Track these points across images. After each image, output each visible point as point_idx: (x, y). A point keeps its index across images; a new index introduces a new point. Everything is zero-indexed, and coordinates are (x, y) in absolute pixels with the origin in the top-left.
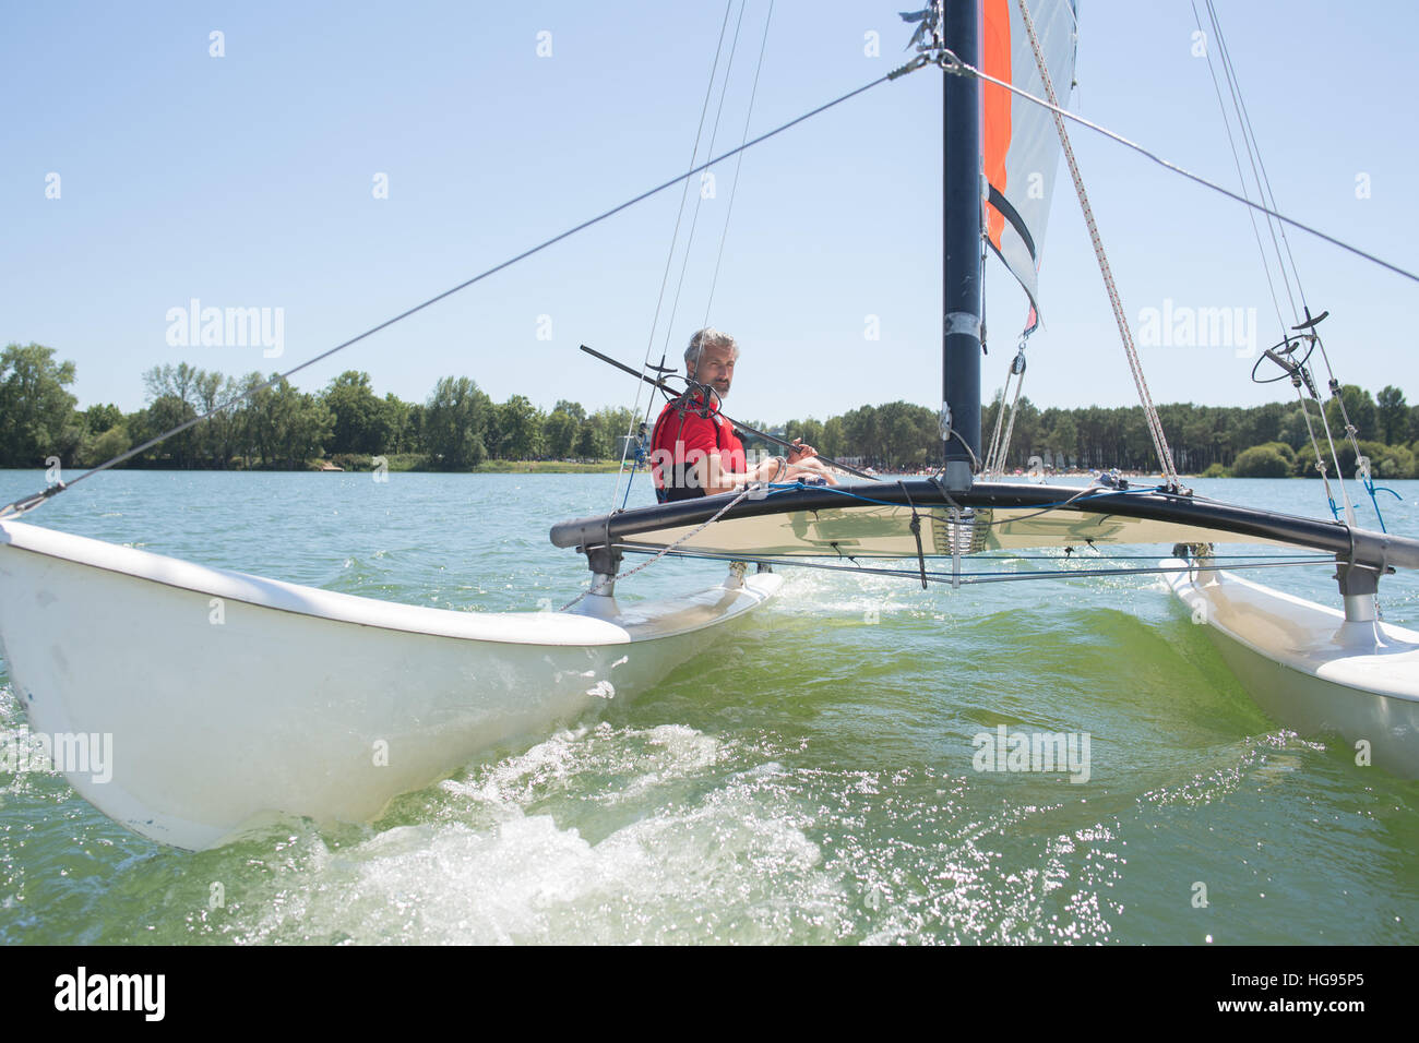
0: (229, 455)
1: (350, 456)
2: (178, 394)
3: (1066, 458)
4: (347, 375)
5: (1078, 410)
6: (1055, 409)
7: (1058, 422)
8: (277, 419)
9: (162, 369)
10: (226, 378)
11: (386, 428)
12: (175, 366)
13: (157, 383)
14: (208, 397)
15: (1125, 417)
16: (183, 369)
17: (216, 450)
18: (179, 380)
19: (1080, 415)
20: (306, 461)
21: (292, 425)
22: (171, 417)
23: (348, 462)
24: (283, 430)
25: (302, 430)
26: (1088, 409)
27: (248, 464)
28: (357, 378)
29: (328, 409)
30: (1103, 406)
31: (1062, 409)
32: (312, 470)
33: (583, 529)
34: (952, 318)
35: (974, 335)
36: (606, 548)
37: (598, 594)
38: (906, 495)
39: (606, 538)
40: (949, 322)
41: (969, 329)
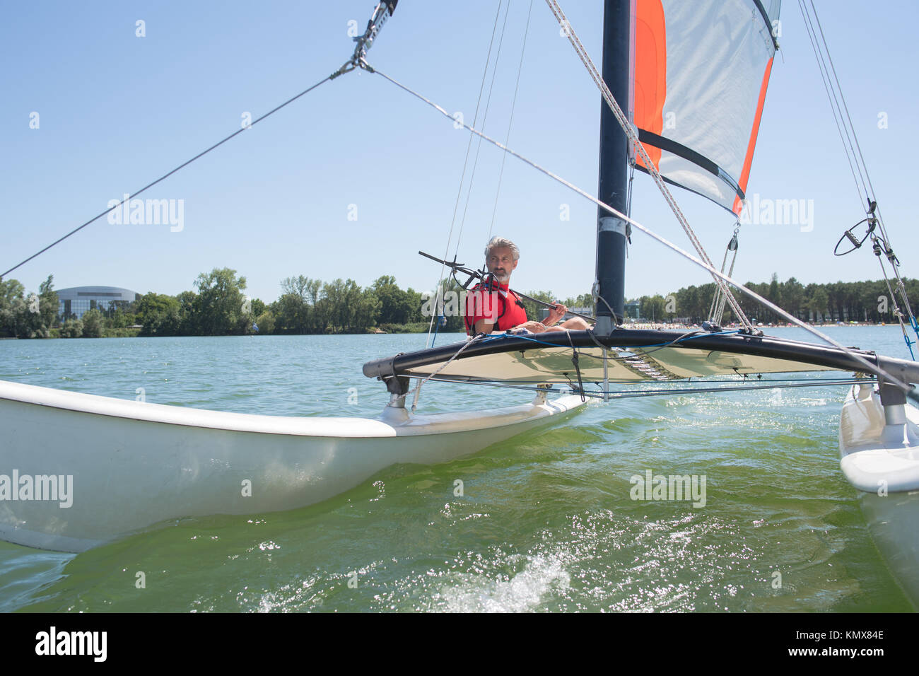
0: (325, 326)
1: (390, 325)
2: (298, 292)
3: (823, 316)
4: (383, 278)
5: (829, 284)
6: (814, 284)
7: (816, 292)
8: (351, 305)
9: (291, 279)
10: (323, 283)
11: (408, 308)
12: (297, 277)
13: (287, 287)
14: (314, 294)
15: (860, 288)
16: (301, 278)
17: (319, 324)
18: (299, 285)
19: (830, 288)
20: (366, 328)
21: (359, 308)
22: (295, 305)
23: (389, 328)
24: (354, 311)
25: (364, 311)
26: (836, 283)
27: (335, 331)
28: (388, 279)
29: (378, 298)
30: (845, 281)
31: (819, 284)
32: (370, 333)
33: (379, 366)
34: (602, 221)
35: (618, 231)
36: (394, 377)
37: (393, 406)
38: (570, 339)
39: (392, 371)
40: (600, 224)
41: (614, 228)
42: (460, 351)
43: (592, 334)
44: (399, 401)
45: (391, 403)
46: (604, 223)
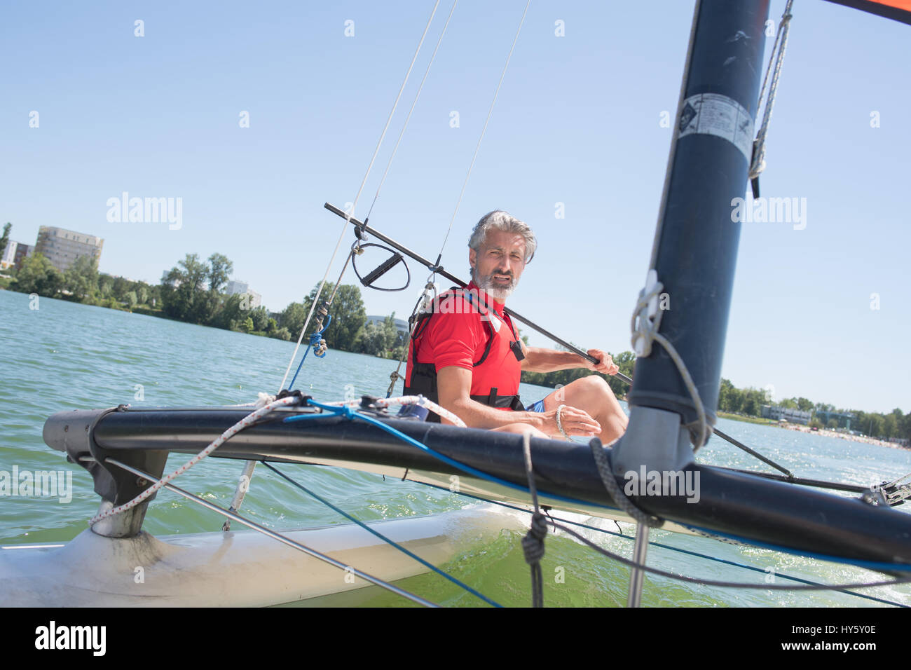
33: (66, 428)
34: (695, 104)
35: (739, 145)
36: (99, 463)
37: (98, 532)
38: (528, 465)
39: (88, 448)
40: (689, 112)
41: (731, 131)
42: (225, 433)
43: (604, 463)
44: (117, 519)
45: (95, 523)
46: (702, 111)
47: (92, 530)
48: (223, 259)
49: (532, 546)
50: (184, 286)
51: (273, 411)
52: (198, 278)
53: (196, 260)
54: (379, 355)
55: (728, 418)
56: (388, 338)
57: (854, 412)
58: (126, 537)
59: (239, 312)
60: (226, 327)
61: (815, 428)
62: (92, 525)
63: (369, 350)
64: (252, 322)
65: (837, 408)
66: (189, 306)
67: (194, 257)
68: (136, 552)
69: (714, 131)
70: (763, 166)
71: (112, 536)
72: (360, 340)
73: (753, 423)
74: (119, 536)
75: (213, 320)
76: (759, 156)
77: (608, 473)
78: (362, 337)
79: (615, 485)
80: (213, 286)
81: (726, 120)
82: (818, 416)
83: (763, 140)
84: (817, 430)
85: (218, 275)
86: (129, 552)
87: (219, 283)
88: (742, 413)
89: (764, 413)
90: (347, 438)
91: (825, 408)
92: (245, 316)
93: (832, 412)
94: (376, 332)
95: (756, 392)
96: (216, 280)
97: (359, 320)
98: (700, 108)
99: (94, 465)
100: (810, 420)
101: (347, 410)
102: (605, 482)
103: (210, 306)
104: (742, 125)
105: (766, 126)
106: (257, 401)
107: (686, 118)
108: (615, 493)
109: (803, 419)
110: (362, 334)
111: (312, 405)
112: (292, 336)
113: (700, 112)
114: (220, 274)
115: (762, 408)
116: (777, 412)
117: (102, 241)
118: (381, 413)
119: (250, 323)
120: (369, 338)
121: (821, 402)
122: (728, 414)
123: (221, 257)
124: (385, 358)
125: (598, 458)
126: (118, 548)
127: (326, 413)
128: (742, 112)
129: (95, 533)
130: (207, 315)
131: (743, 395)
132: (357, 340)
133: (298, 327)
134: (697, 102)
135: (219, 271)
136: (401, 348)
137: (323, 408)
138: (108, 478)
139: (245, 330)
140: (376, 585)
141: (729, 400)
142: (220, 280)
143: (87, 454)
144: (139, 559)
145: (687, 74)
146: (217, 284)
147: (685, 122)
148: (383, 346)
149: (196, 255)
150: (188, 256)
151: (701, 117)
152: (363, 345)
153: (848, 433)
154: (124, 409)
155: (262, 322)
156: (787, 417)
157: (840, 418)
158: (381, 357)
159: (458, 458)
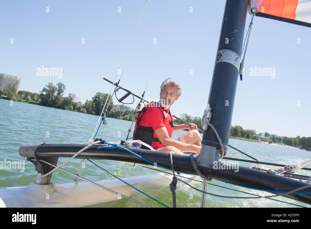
33: (27, 150)
34: (222, 53)
35: (235, 65)
36: (37, 161)
37: (37, 183)
38: (171, 162)
39: (34, 156)
40: (220, 55)
41: (232, 61)
42: (79, 152)
43: (194, 162)
44: (43, 178)
45: (36, 180)
46: (224, 55)
47: (35, 182)
48: (62, 84)
49: (173, 186)
50: (48, 94)
51: (94, 145)
52: (53, 91)
53: (52, 85)
54: (118, 118)
55: (240, 139)
56: (122, 112)
57: (284, 137)
58: (45, 184)
59: (68, 103)
60: (63, 108)
61: (270, 143)
62: (35, 181)
63: (115, 116)
64: (73, 107)
65: (278, 136)
66: (49, 101)
67: (52, 84)
68: (49, 189)
69: (227, 61)
70: (244, 70)
71: (41, 184)
72: (111, 113)
73: (249, 141)
74: (43, 184)
75: (58, 106)
76: (242, 67)
77: (195, 164)
78: (112, 112)
79: (197, 168)
80: (59, 94)
81: (231, 58)
82: (272, 138)
83: (243, 63)
84: (271, 143)
85: (60, 90)
86: (47, 189)
87: (61, 93)
88: (245, 138)
89: (253, 138)
90: (117, 154)
91: (274, 136)
92: (70, 105)
93: (276, 137)
94: (117, 110)
95: (250, 131)
96: (60, 92)
97: (111, 106)
98: (223, 54)
99: (35, 162)
100: (269, 140)
101: (117, 145)
102: (194, 167)
103: (57, 101)
104: (236, 59)
105: (244, 58)
106: (88, 142)
107: (219, 57)
108: (197, 171)
109: (266, 140)
110: (112, 111)
111: (106, 143)
112: (87, 112)
113: (223, 55)
114: (61, 90)
115: (252, 136)
116: (258, 137)
117: (20, 79)
118: (127, 146)
119: (72, 107)
120: (115, 112)
121: (273, 134)
122: (240, 138)
123: (61, 84)
124: (120, 119)
125: (192, 160)
126: (43, 188)
127: (110, 146)
128: (236, 55)
129: (36, 183)
130: (56, 104)
131: (246, 132)
132: (110, 113)
133: (89, 108)
134: (222, 52)
135: (61, 89)
136: (126, 116)
137: (109, 144)
138: (40, 165)
139: (70, 109)
140: (125, 198)
141: (241, 133)
142: (61, 92)
143: (33, 158)
144: (50, 191)
145: (220, 43)
146: (60, 93)
147: (219, 58)
148: (120, 115)
149: (52, 83)
150: (49, 83)
151: (223, 57)
152: (113, 115)
153: (281, 144)
154: (45, 144)
155: (76, 107)
156: (261, 139)
157: (279, 139)
158: (119, 119)
159: (151, 160)
